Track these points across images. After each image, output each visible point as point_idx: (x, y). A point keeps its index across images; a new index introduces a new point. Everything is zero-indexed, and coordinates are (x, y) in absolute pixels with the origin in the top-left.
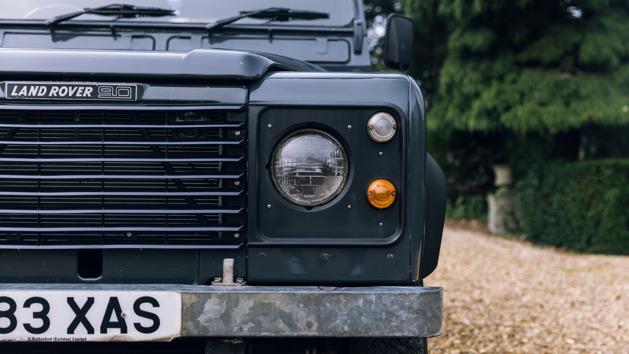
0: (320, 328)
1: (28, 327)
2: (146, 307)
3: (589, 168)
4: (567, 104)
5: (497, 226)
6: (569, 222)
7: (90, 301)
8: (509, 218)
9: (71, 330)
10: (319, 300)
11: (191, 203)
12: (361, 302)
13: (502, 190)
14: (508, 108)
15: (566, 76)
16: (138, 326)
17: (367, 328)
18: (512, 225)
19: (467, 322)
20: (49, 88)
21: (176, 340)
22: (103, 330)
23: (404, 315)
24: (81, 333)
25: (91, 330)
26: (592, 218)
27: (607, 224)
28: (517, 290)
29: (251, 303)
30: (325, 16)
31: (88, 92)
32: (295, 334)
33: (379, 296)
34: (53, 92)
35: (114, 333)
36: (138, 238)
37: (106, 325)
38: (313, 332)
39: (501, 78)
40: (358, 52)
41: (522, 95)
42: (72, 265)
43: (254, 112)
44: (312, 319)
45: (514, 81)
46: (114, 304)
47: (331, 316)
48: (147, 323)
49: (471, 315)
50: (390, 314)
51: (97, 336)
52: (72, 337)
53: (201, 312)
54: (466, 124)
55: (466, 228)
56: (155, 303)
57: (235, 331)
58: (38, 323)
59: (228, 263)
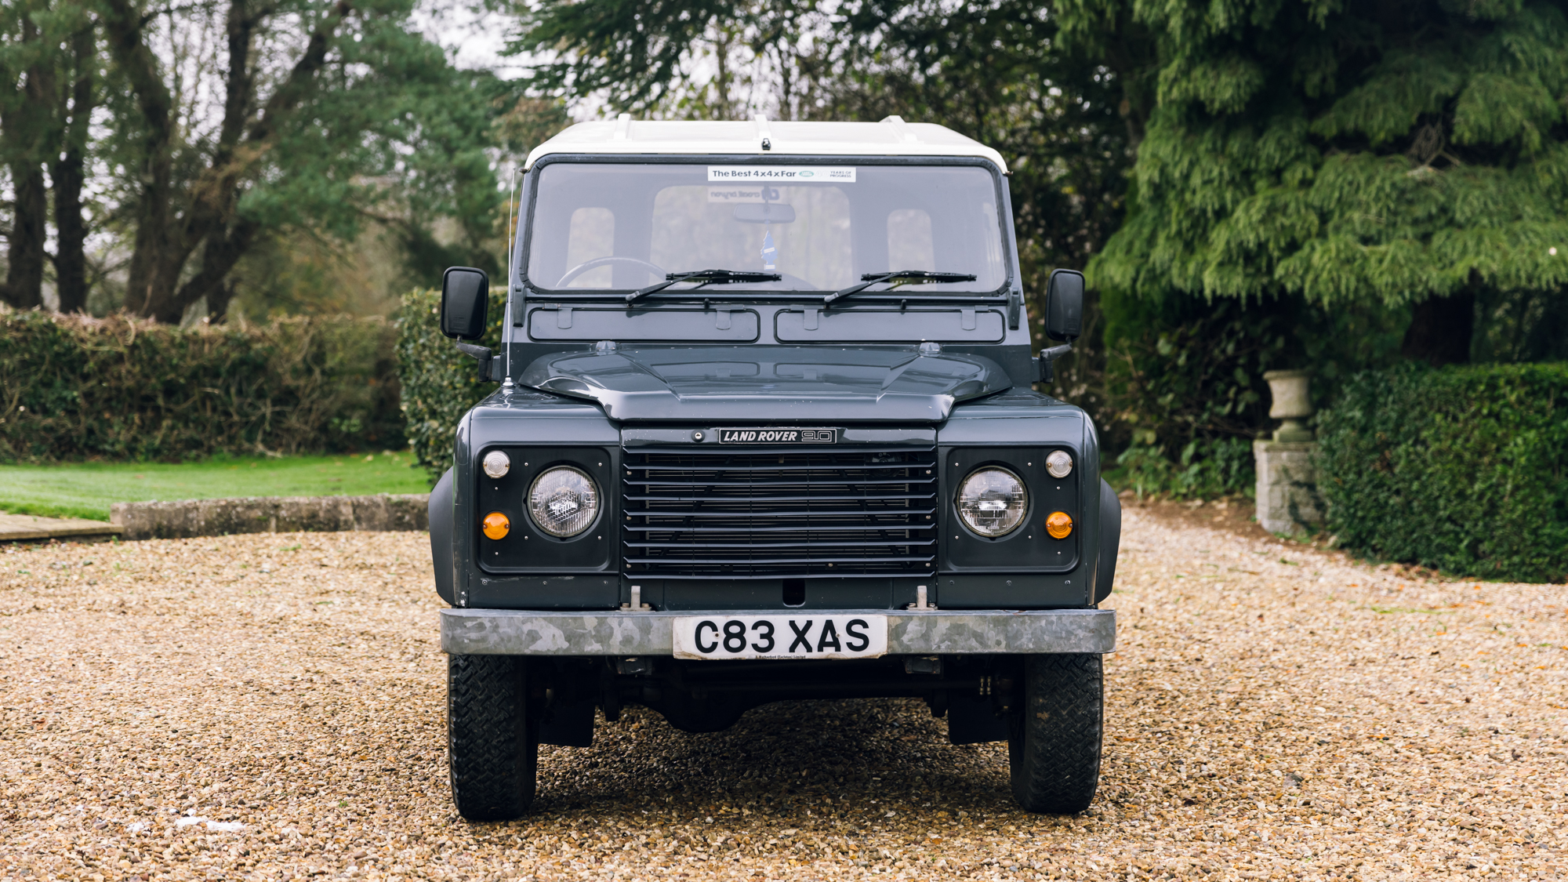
0: (1007, 646)
1: (755, 647)
2: (857, 628)
3: (1472, 385)
4: (1426, 238)
5: (1274, 515)
6: (1431, 508)
7: (809, 624)
8: (1302, 495)
9: (792, 649)
10: (1006, 622)
11: (884, 536)
12: (1043, 623)
13: (1286, 427)
14: (1293, 247)
15: (1423, 172)
16: (850, 645)
17: (1050, 646)
18: (1307, 512)
19: (1169, 687)
20: (758, 433)
21: (883, 657)
22: (820, 649)
23: (1081, 633)
24: (801, 652)
25: (809, 649)
26: (1481, 495)
27: (1512, 510)
28: (1267, 644)
29: (948, 624)
30: (971, 279)
31: (793, 436)
32: (986, 651)
33: (1060, 618)
34: (761, 437)
35: (829, 652)
36: (838, 569)
37: (822, 644)
38: (1002, 649)
39: (1276, 175)
40: (1015, 327)
41: (1324, 217)
42: (778, 594)
43: (943, 453)
44: (1001, 638)
45: (1306, 184)
46: (829, 626)
47: (1017, 636)
48: (859, 642)
49: (1177, 680)
50: (1070, 633)
51: (815, 654)
52: (793, 655)
53: (904, 632)
54: (1198, 279)
55: (1197, 519)
56: (865, 625)
57: (934, 649)
58: (764, 643)
59: (922, 590)
